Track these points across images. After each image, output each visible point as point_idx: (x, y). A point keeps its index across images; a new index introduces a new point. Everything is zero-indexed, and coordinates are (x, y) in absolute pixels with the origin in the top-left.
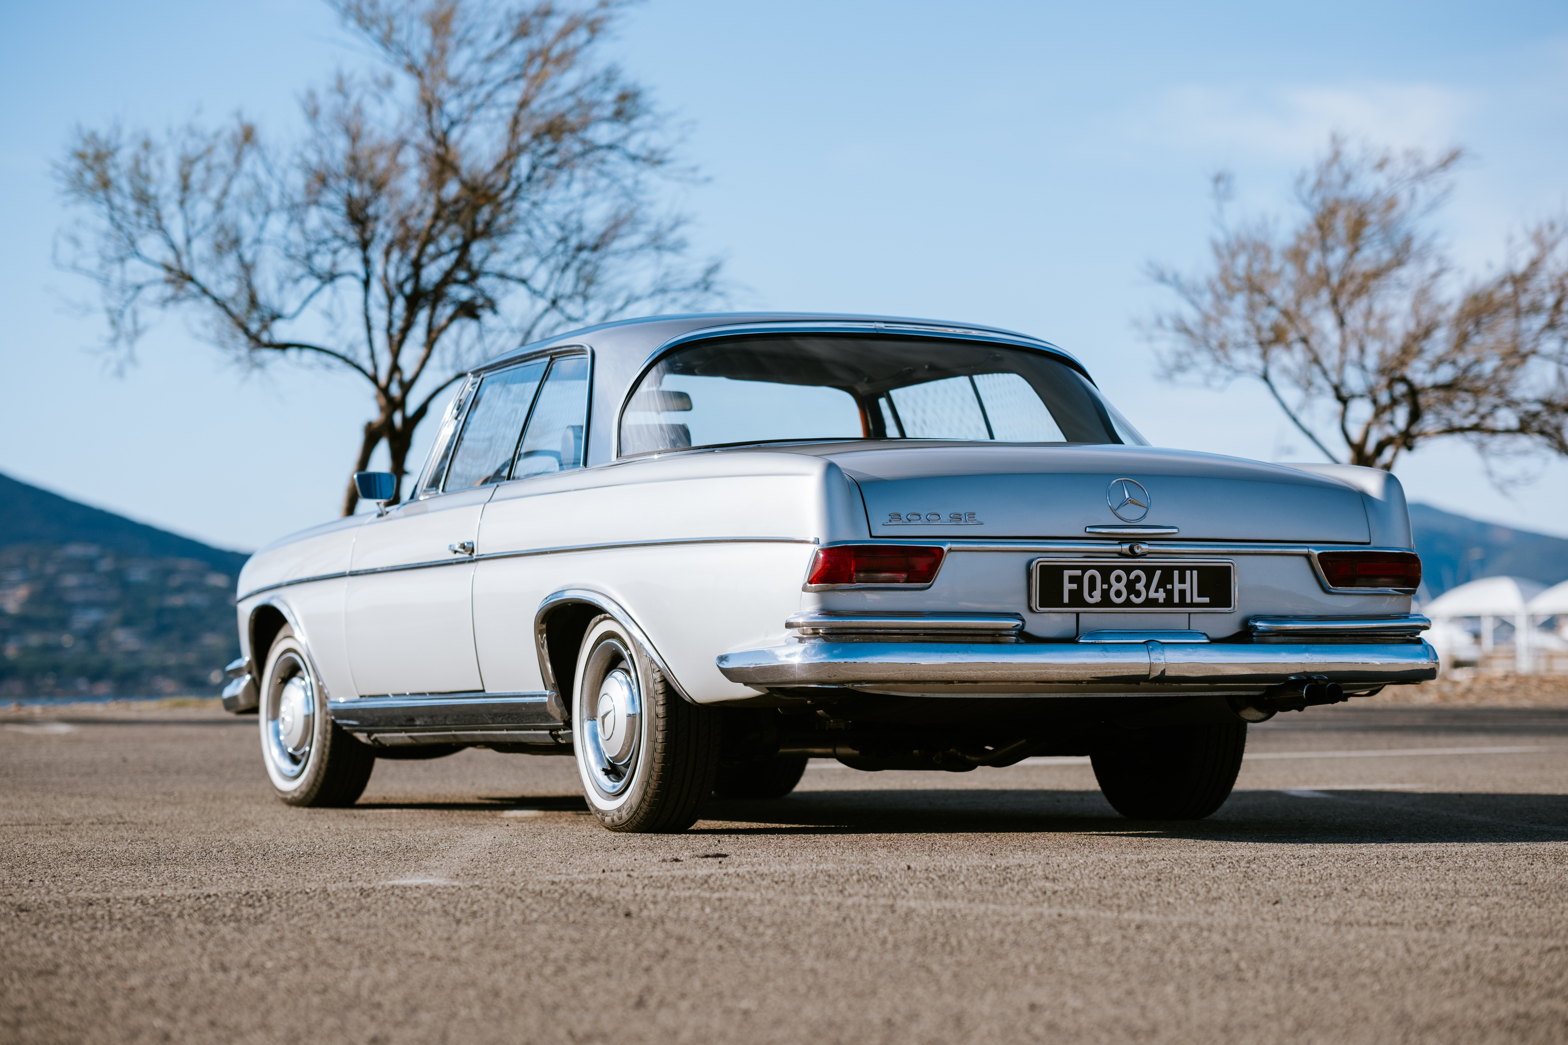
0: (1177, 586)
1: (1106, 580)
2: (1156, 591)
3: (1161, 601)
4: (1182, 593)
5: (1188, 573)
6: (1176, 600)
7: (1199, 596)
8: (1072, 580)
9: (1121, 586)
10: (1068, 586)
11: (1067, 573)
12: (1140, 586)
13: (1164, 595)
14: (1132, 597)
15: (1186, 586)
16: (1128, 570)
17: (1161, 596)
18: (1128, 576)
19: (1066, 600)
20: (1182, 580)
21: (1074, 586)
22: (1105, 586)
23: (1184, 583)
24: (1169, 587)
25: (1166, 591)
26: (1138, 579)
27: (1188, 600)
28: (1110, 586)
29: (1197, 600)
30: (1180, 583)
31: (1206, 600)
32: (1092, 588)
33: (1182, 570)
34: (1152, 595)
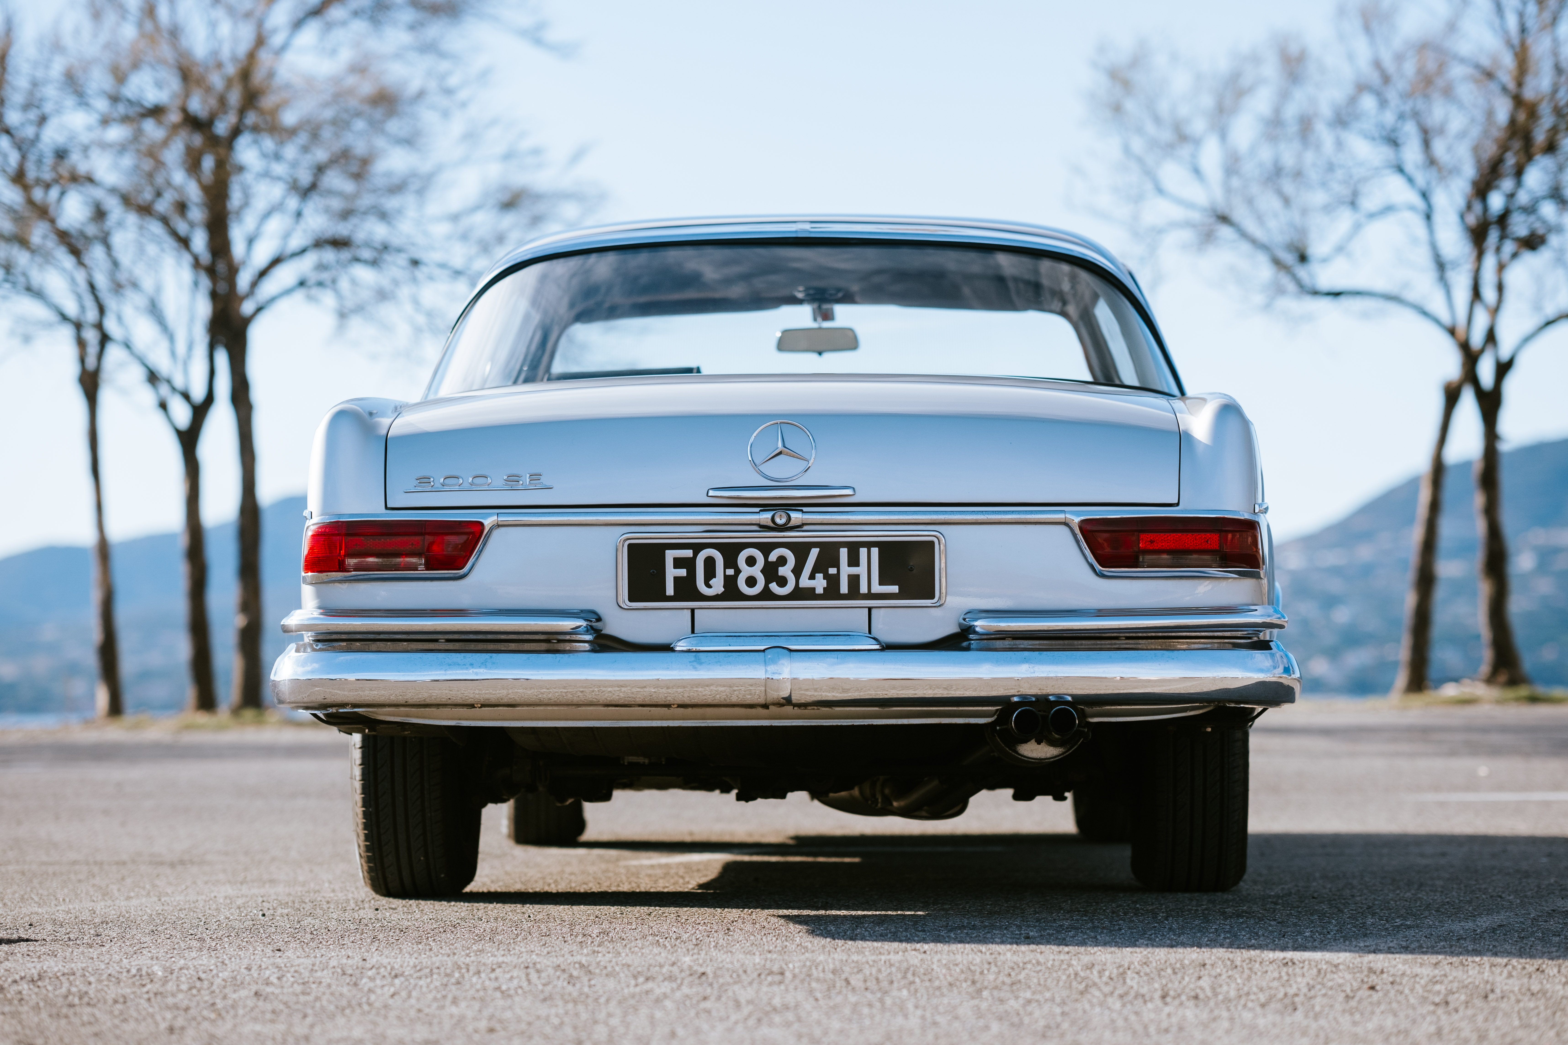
0: (846, 571)
1: (731, 563)
2: (812, 577)
3: (820, 591)
4: (854, 580)
5: (863, 551)
6: (844, 589)
7: (881, 583)
8: (679, 563)
9: (756, 571)
10: (672, 573)
11: (670, 555)
12: (785, 571)
13: (824, 583)
14: (774, 587)
15: (861, 570)
16: (766, 549)
17: (820, 584)
18: (766, 557)
19: (670, 591)
20: (854, 561)
21: (683, 572)
22: (730, 572)
23: (857, 565)
24: (832, 571)
25: (827, 576)
26: (782, 561)
27: (864, 589)
28: (738, 571)
29: (877, 588)
30: (850, 564)
31: (895, 589)
32: (710, 573)
33: (854, 549)
34: (805, 582)
